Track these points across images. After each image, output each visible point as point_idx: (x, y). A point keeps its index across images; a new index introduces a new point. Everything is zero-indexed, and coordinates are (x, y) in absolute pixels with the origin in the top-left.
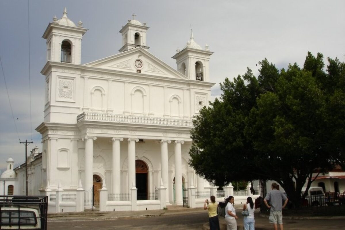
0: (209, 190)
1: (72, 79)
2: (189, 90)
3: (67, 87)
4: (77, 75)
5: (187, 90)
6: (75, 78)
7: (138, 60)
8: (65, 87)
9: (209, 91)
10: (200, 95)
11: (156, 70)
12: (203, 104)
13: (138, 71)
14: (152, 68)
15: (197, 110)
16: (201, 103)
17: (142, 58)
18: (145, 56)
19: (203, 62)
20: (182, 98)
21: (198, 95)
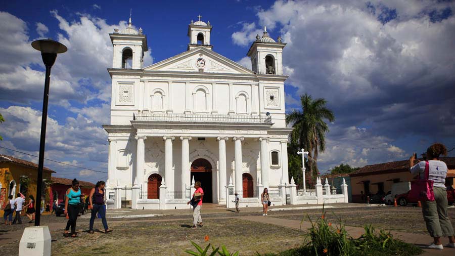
0: (278, 189)
1: (132, 83)
2: (258, 85)
3: (127, 92)
4: (136, 79)
5: (256, 85)
6: (134, 82)
7: (199, 60)
8: (125, 92)
9: (281, 85)
10: (271, 90)
11: (220, 68)
12: (275, 98)
13: (201, 71)
14: (216, 65)
15: (268, 105)
16: (272, 98)
17: (204, 57)
18: (207, 55)
19: (274, 54)
20: (250, 94)
21: (269, 90)
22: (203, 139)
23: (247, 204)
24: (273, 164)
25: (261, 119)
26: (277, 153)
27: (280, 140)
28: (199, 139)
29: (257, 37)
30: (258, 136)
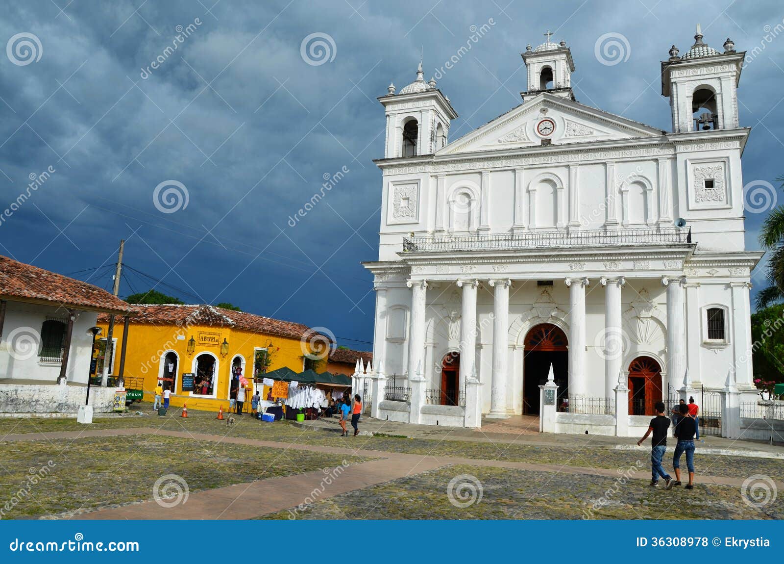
1: (416, 182)
2: (674, 157)
4: (423, 174)
5: (668, 158)
6: (419, 180)
8: (404, 199)
9: (732, 152)
10: (704, 166)
11: (587, 131)
12: (716, 184)
13: (546, 143)
14: (577, 128)
15: (697, 202)
16: (710, 184)
17: (552, 114)
18: (559, 108)
19: (714, 84)
20: (654, 181)
21: (699, 166)
22: (549, 283)
23: (587, 428)
24: (710, 337)
25: (679, 234)
26: (722, 311)
27: (727, 281)
28: (541, 283)
29: (671, 52)
30: (658, 275)
